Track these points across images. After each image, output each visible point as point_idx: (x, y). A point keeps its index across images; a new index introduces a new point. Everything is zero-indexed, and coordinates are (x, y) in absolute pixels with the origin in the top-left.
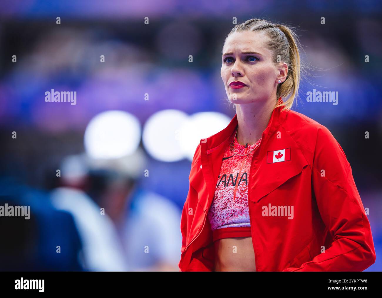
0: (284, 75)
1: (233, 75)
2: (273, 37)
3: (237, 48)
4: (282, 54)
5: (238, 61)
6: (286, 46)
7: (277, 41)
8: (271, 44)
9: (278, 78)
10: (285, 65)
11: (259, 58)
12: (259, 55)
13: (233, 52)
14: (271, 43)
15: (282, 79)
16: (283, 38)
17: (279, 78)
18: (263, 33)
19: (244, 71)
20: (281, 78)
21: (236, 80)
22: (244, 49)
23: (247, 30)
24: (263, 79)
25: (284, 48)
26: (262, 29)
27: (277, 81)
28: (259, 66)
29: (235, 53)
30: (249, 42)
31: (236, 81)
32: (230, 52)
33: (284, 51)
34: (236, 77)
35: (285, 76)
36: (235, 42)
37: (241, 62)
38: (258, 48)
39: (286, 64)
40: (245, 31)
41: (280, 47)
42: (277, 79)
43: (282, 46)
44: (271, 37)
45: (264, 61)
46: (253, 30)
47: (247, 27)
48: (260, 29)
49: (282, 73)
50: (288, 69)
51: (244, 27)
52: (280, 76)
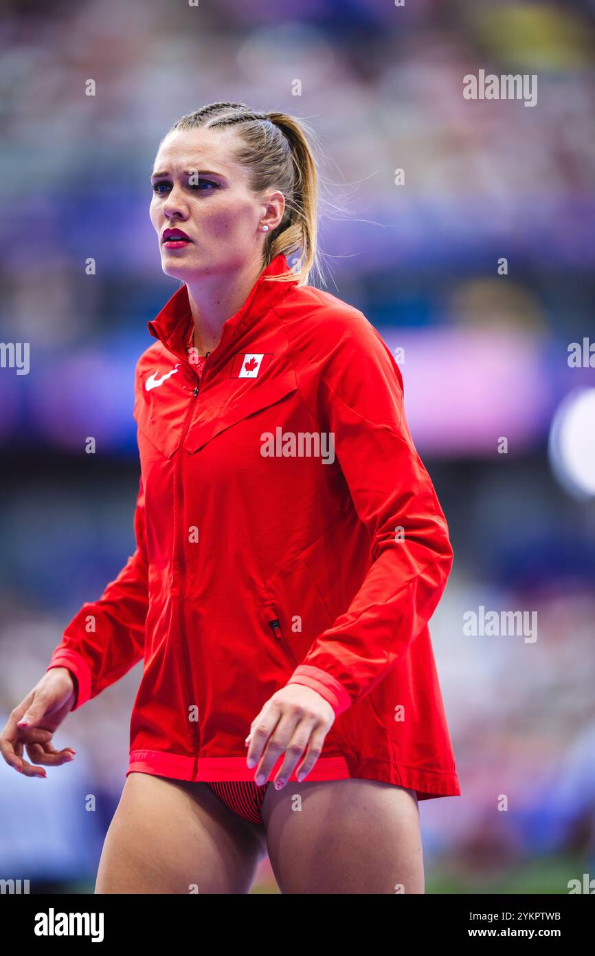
0: (275, 215)
1: (167, 217)
2: (251, 140)
3: (174, 165)
4: (272, 174)
5: (176, 189)
6: (282, 158)
7: (260, 148)
8: (246, 155)
9: (262, 221)
10: (279, 194)
11: (218, 183)
12: (219, 177)
13: (168, 170)
14: (246, 152)
15: (272, 223)
16: (274, 140)
17: (264, 222)
18: (231, 131)
19: (189, 208)
20: (269, 220)
21: (172, 226)
22: (189, 165)
23: (197, 125)
24: (227, 226)
25: (277, 160)
26: (230, 123)
27: (260, 227)
28: (219, 199)
29: (171, 172)
30: (200, 151)
31: (171, 229)
32: (163, 170)
33: (277, 167)
34: (173, 223)
35: (277, 218)
36: (174, 150)
37: (182, 190)
38: (216, 162)
39: (280, 192)
40: (193, 129)
41: (266, 159)
42: (260, 223)
43: (272, 157)
44: (245, 140)
45: (228, 188)
46: (210, 127)
47: (200, 120)
48: (225, 123)
49: (271, 211)
50: (284, 204)
51: (193, 120)
52: (266, 217)
